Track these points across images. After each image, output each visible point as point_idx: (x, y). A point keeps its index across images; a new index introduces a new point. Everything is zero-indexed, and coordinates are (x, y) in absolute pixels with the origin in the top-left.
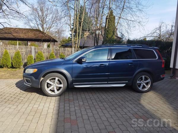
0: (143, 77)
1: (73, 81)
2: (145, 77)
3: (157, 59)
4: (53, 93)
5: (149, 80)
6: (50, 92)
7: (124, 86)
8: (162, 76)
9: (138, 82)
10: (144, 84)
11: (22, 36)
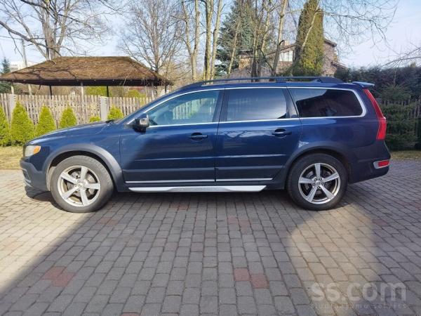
0: (318, 166)
1: (124, 177)
2: (322, 167)
3: (363, 114)
4: (77, 204)
5: (336, 176)
6: (70, 202)
7: (263, 190)
8: (380, 165)
9: (302, 180)
10: (321, 186)
11: (90, 74)
